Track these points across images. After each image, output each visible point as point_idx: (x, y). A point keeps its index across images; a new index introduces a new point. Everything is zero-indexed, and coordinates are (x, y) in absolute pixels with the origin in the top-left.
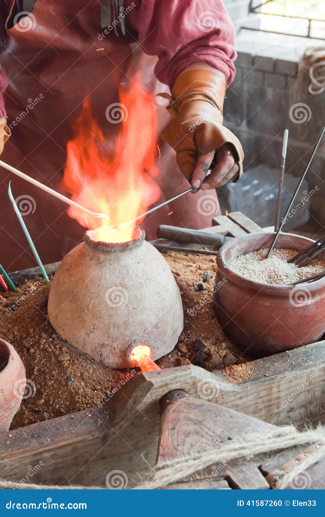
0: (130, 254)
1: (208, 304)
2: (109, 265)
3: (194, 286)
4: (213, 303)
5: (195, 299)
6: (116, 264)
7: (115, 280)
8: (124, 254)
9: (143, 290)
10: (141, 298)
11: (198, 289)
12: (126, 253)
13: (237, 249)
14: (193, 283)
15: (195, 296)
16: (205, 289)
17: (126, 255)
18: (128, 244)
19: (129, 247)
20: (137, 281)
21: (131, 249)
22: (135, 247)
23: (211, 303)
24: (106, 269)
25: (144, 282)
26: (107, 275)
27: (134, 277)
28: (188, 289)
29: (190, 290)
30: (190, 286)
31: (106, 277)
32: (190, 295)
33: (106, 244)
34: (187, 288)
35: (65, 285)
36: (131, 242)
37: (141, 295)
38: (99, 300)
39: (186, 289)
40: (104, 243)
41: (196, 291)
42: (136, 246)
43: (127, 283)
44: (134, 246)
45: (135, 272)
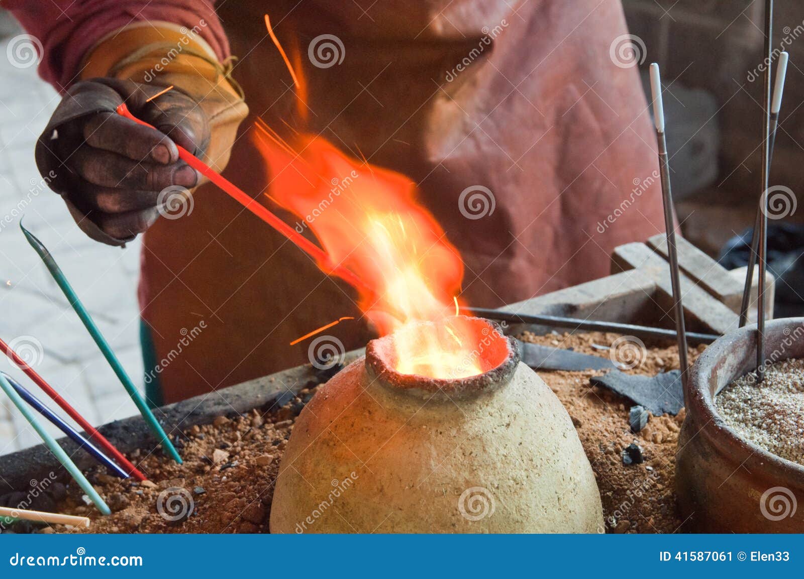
0: (487, 405)
1: (659, 502)
2: (437, 436)
3: (618, 452)
4: (672, 497)
5: (628, 489)
6: (454, 432)
7: (454, 475)
8: (474, 406)
9: (524, 496)
10: (519, 518)
11: (630, 461)
12: (479, 402)
13: (729, 365)
14: (615, 444)
15: (627, 480)
16: (645, 459)
17: (478, 408)
18: (485, 383)
19: (485, 390)
20: (508, 474)
21: (491, 394)
22: (500, 387)
23: (667, 500)
24: (428, 445)
25: (524, 473)
26: (432, 462)
27: (499, 465)
28: (609, 463)
29: (613, 464)
30: (611, 453)
31: (431, 465)
32: (615, 480)
33: (429, 383)
34: (604, 460)
35: (323, 481)
36: (491, 376)
37: (519, 510)
38: (415, 527)
39: (602, 464)
40: (423, 382)
41: (625, 465)
42: (502, 384)
43: (483, 481)
44: (497, 385)
45: (502, 451)
